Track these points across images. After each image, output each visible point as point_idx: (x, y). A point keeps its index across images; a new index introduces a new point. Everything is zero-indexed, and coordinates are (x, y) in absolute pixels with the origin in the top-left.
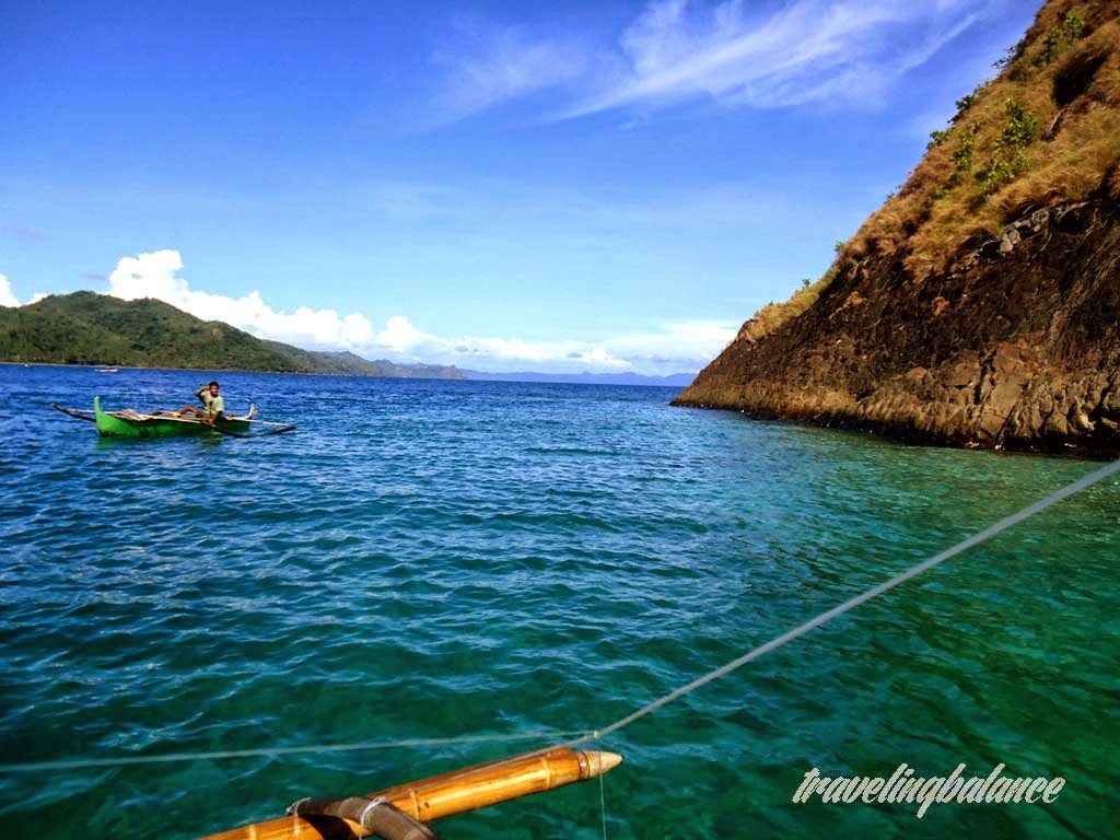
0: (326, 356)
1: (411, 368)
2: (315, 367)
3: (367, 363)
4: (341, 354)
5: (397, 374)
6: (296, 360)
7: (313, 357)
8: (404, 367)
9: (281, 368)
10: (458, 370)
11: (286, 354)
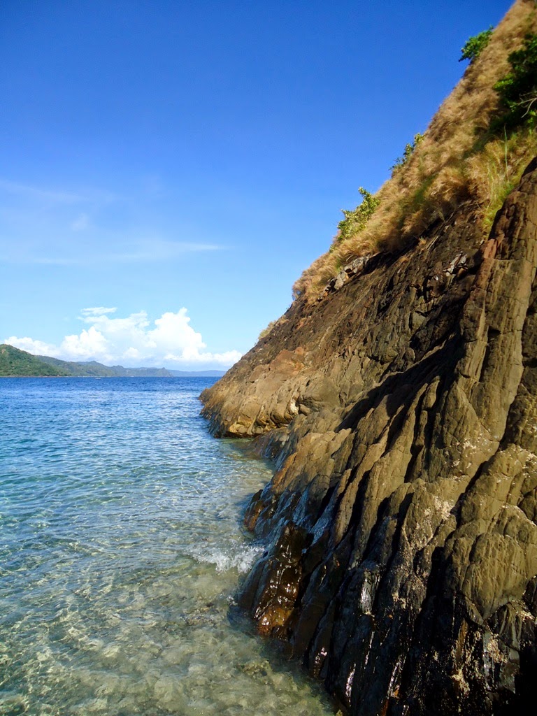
0: (79, 364)
1: (136, 370)
2: (73, 371)
3: (107, 368)
4: (90, 363)
5: (127, 374)
6: (58, 368)
7: (70, 366)
8: (131, 370)
9: (48, 374)
10: (166, 371)
11: (51, 364)
